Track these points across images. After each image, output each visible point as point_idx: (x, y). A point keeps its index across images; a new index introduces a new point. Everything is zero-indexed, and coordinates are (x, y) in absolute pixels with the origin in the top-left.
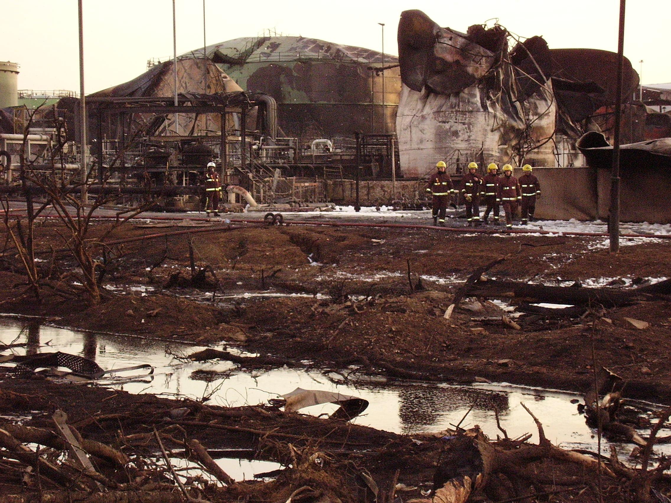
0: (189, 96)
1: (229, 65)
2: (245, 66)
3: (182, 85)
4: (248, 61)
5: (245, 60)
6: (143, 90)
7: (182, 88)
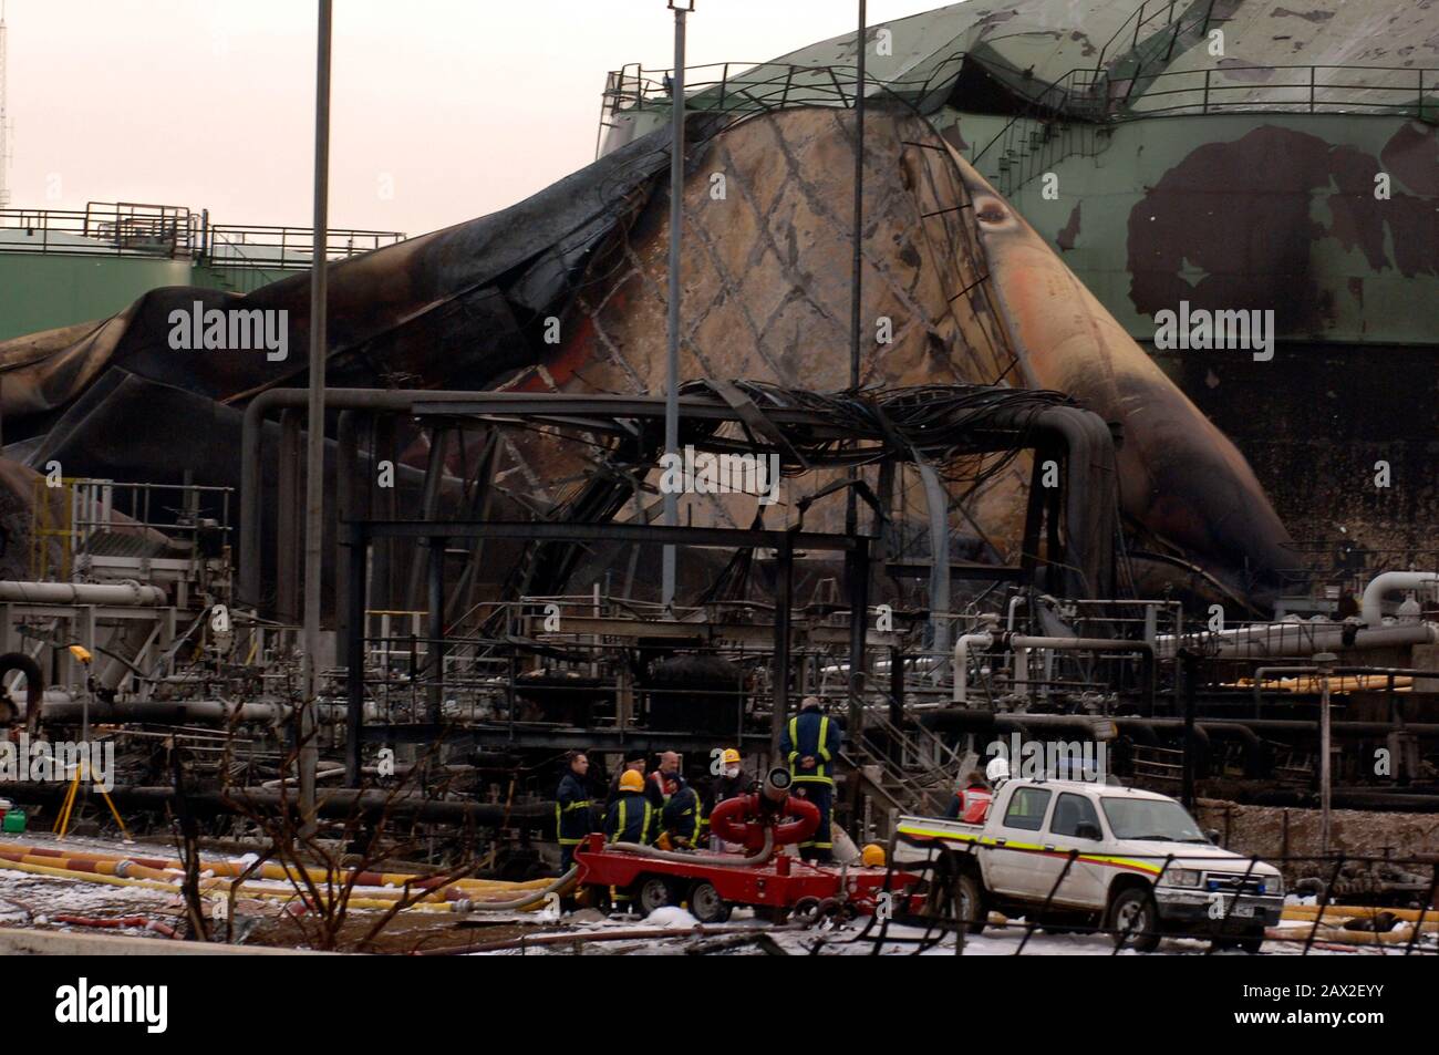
0: (736, 400)
1: (1034, 126)
2: (1126, 135)
3: (772, 245)
4: (1141, 105)
5: (1127, 101)
6: (571, 258)
7: (770, 256)
